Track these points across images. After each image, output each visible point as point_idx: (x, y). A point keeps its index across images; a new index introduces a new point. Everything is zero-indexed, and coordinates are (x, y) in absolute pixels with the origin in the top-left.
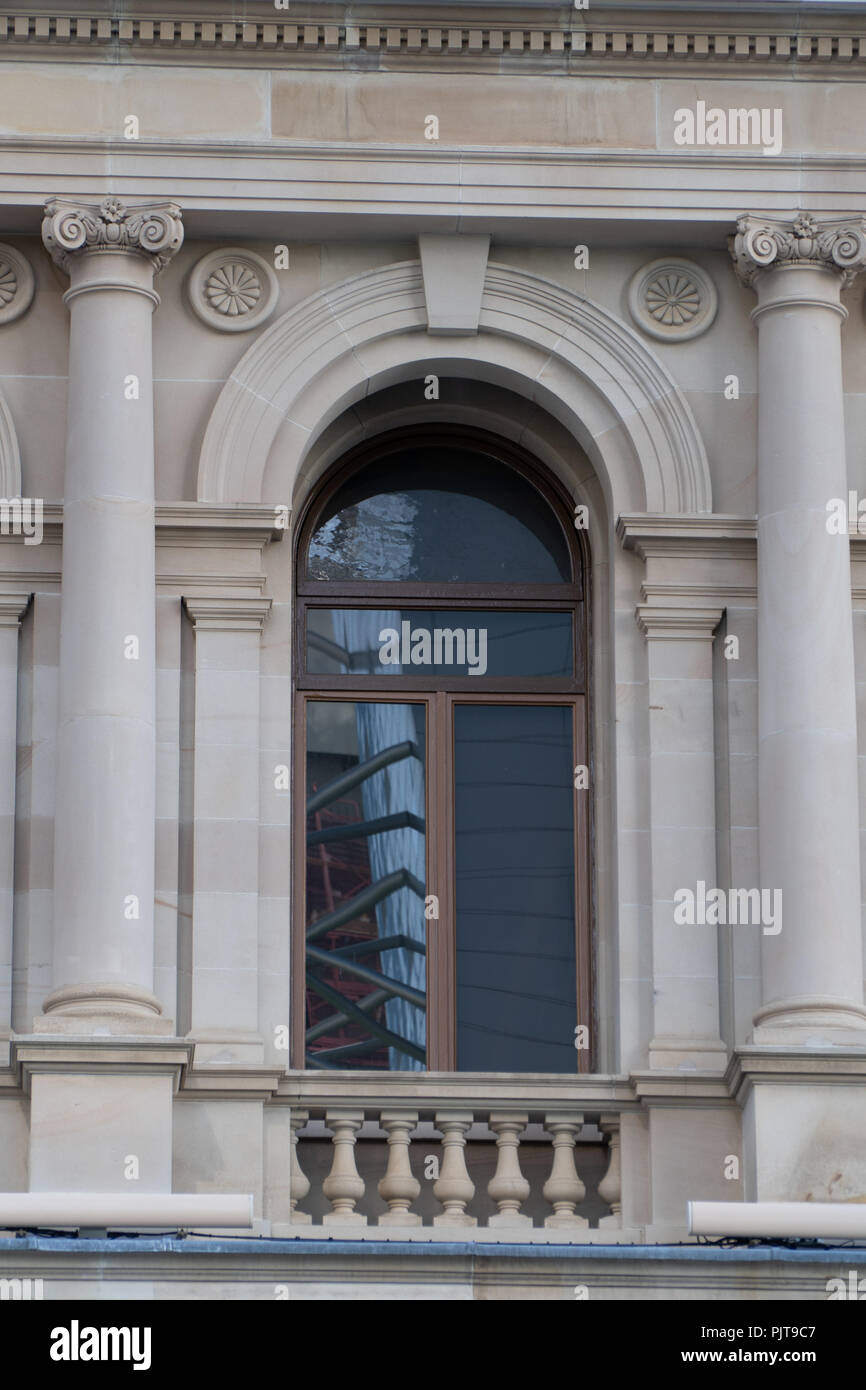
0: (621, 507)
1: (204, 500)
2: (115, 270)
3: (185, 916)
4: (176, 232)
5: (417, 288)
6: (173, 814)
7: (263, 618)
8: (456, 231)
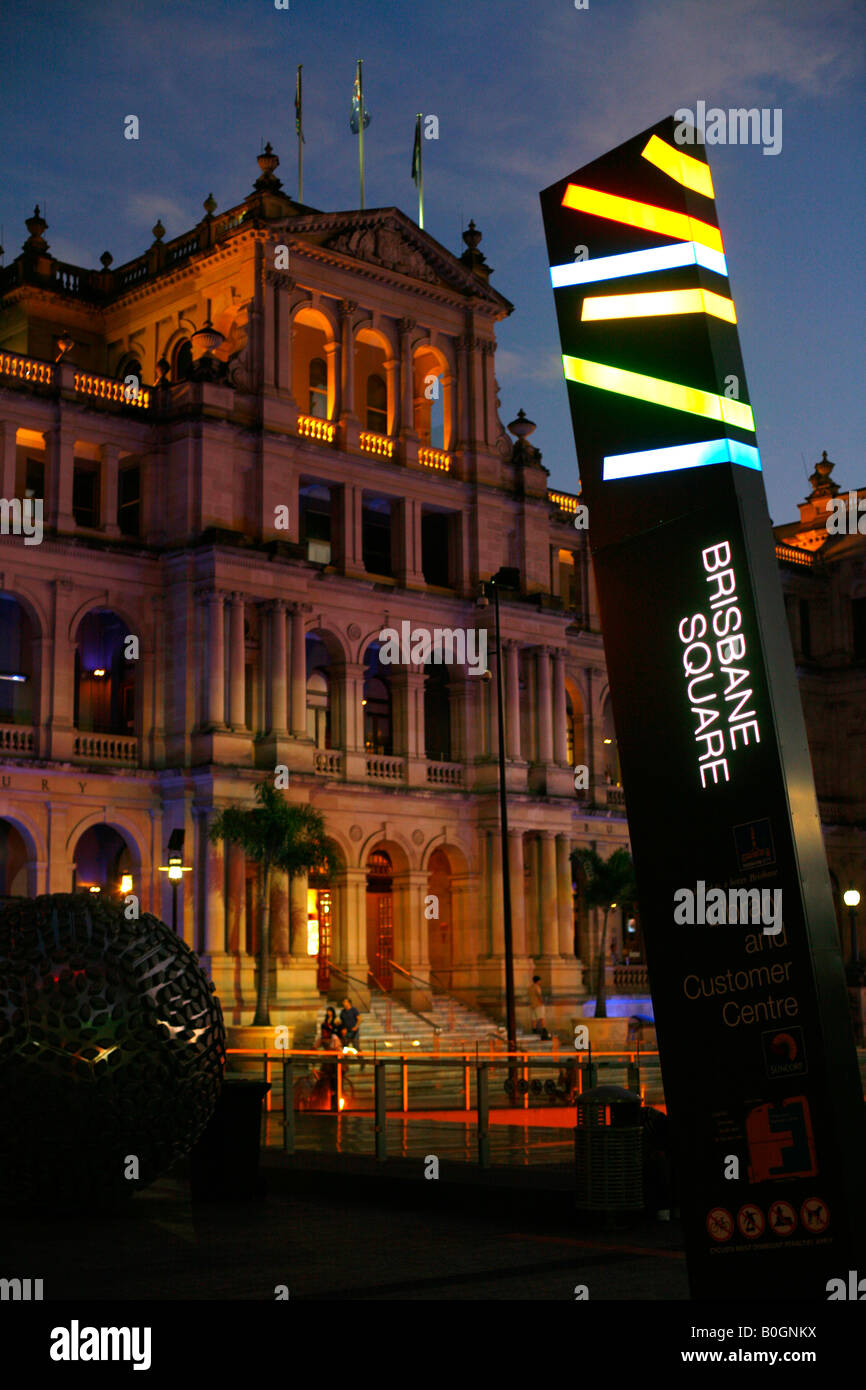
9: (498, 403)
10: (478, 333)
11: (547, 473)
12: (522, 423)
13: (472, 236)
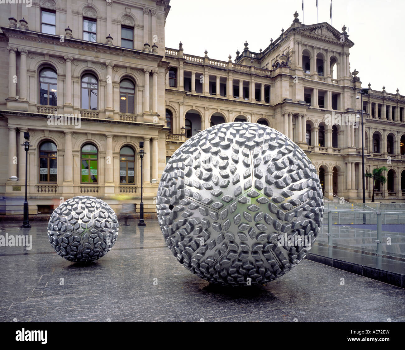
0: (99, 78)
1: (75, 75)
2: (68, 60)
3: (74, 100)
4: (72, 59)
5: (87, 64)
6: (73, 93)
7: (78, 83)
8: (90, 61)
9: (350, 68)
10: (345, 51)
11: (361, 83)
12: (356, 73)
13: (344, 28)
